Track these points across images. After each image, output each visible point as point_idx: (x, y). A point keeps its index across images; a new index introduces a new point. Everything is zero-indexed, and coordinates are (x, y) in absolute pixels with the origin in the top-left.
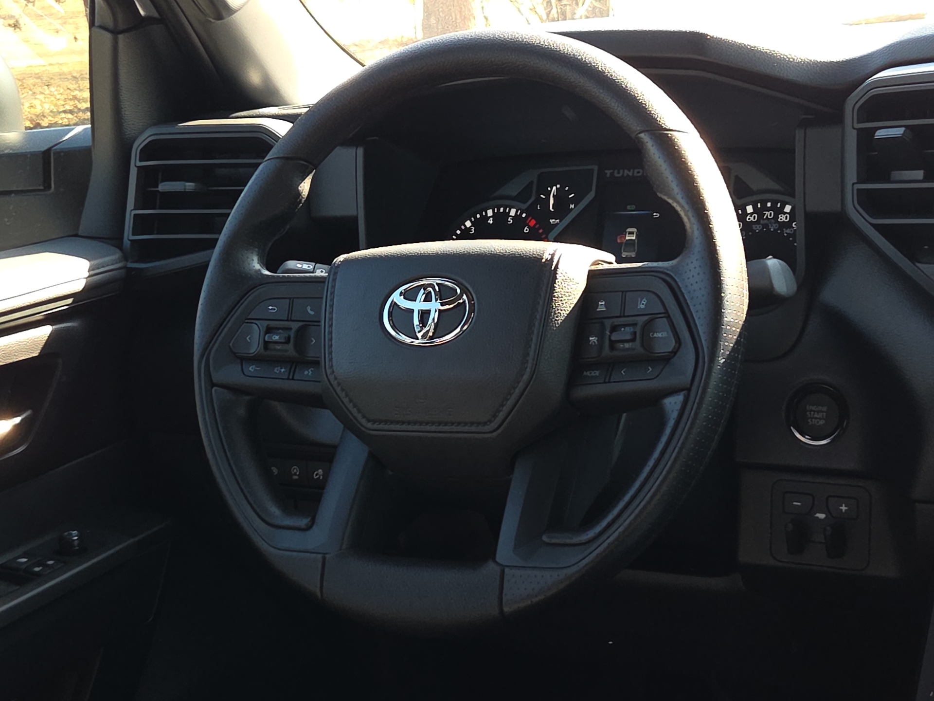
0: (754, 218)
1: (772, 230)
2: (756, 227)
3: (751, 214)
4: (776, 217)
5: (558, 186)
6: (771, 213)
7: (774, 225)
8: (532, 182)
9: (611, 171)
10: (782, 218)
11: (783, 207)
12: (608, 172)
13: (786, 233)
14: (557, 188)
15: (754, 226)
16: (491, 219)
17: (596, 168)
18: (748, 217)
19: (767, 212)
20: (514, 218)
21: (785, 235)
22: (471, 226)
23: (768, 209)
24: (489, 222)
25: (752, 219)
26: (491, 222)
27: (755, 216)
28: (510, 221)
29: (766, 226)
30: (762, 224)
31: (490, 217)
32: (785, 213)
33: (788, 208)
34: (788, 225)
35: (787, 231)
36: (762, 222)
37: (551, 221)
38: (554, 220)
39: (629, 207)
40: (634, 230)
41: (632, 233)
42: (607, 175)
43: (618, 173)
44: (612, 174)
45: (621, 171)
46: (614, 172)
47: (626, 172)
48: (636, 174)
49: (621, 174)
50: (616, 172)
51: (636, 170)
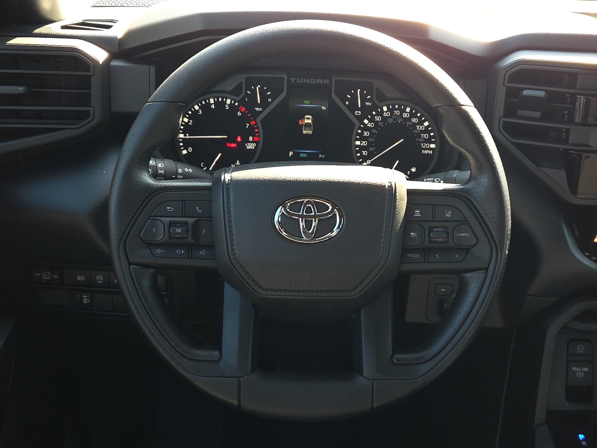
0: (388, 115)
1: (399, 122)
2: (390, 120)
3: (386, 112)
4: (401, 115)
5: (259, 86)
6: (398, 112)
7: (401, 119)
8: (241, 83)
9: (295, 79)
10: (405, 115)
11: (405, 108)
12: (293, 80)
13: (408, 125)
14: (259, 88)
15: (388, 120)
16: (213, 105)
17: (285, 77)
18: (384, 114)
19: (396, 111)
20: (229, 105)
21: (407, 125)
22: (199, 109)
23: (397, 109)
24: (212, 107)
25: (387, 115)
26: (214, 107)
27: (388, 114)
28: (227, 108)
29: (395, 119)
30: (393, 119)
31: (212, 104)
32: (407, 112)
33: (408, 110)
34: (409, 119)
35: (408, 124)
36: (393, 117)
37: (256, 108)
38: (258, 108)
39: (305, 102)
40: (310, 117)
41: (309, 119)
42: (293, 81)
43: (300, 80)
44: (295, 81)
45: (301, 79)
46: (296, 79)
47: (305, 80)
48: (311, 82)
49: (301, 82)
50: (298, 79)
51: (311, 80)
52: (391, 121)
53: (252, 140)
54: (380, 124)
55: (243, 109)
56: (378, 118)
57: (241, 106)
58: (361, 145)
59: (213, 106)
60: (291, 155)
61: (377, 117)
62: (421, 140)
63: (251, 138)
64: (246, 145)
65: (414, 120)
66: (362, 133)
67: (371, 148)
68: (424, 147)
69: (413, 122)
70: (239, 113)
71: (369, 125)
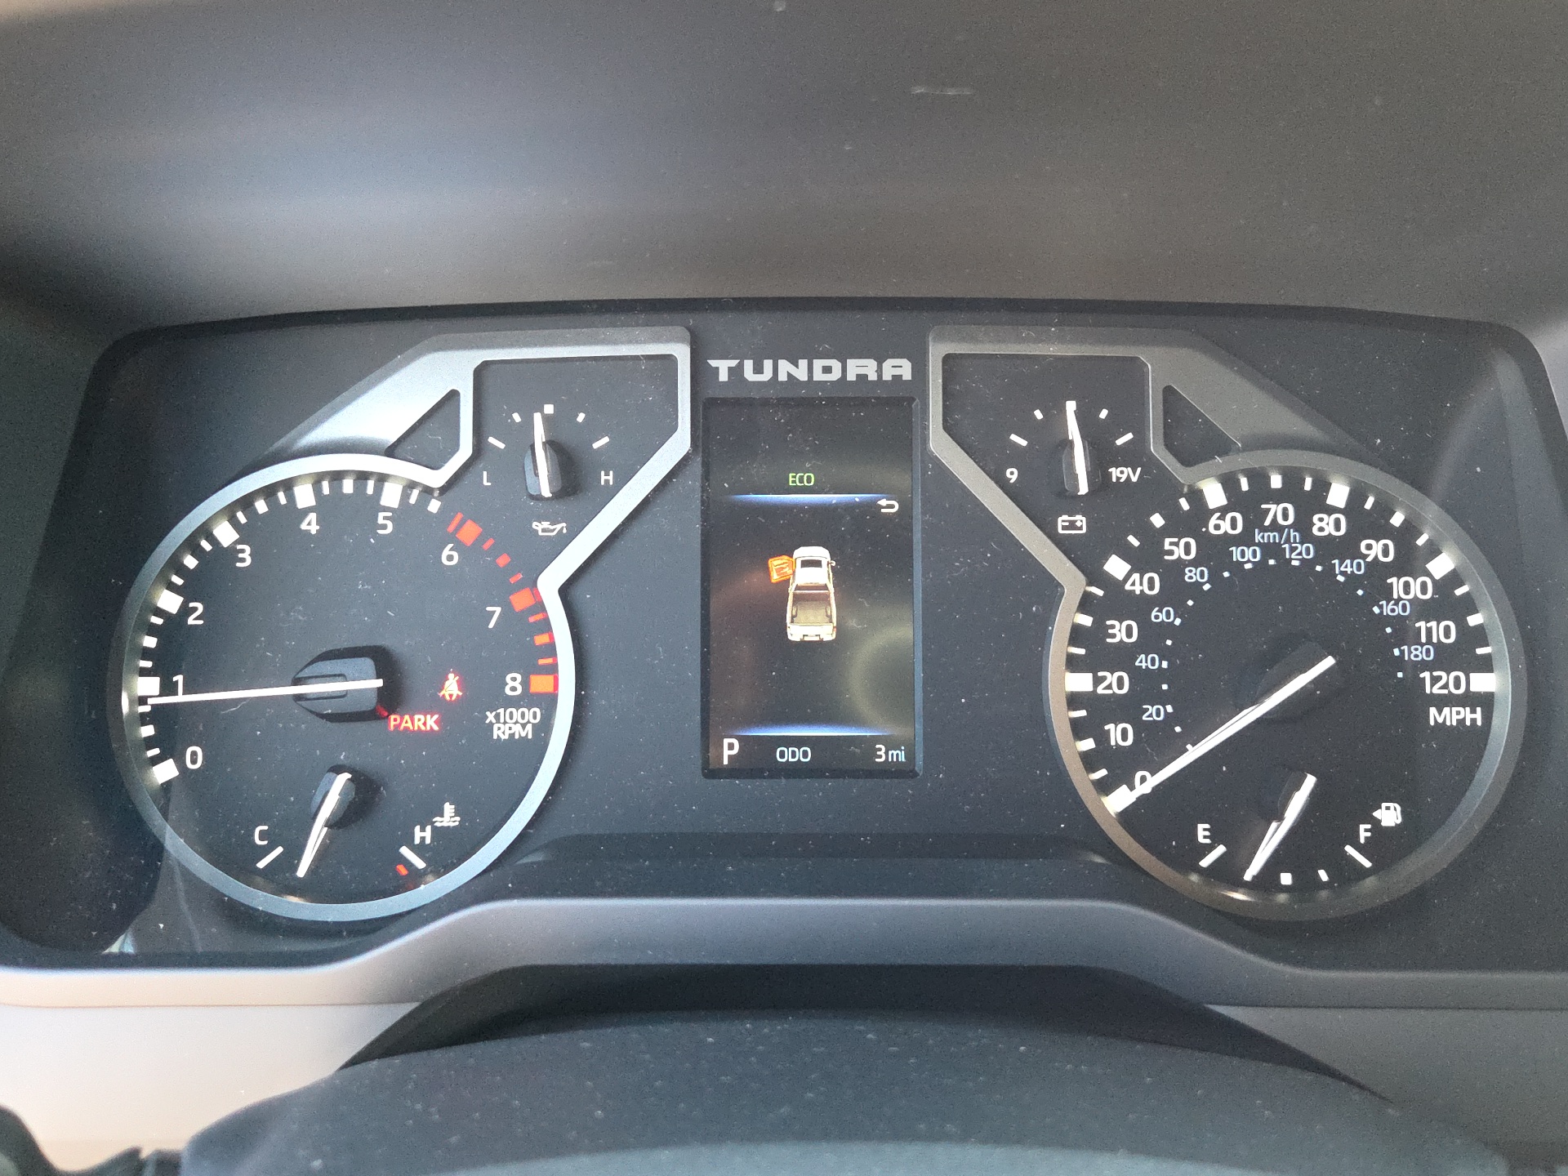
0: (1234, 526)
1: (1295, 563)
2: (1243, 554)
3: (1223, 511)
4: (1303, 525)
5: (549, 409)
6: (1285, 510)
7: (1301, 548)
8: (453, 396)
9: (734, 363)
10: (1325, 525)
11: (1323, 486)
12: (723, 367)
13: (1343, 573)
14: (547, 419)
15: (1236, 553)
16: (312, 516)
17: (682, 353)
18: (1213, 521)
19: (1273, 507)
20: (398, 515)
21: (1341, 578)
22: (237, 542)
23: (1277, 497)
24: (304, 526)
25: (1226, 526)
26: (314, 529)
27: (1234, 520)
28: (384, 527)
29: (1270, 550)
30: (1259, 544)
31: (306, 511)
32: (1330, 510)
33: (1338, 495)
34: (1346, 547)
35: (1345, 568)
36: (1258, 538)
37: (535, 525)
38: (546, 525)
39: (793, 479)
40: (820, 553)
41: (817, 564)
42: (723, 376)
43: (758, 369)
44: (737, 372)
45: (768, 364)
46: (740, 366)
47: (785, 367)
48: (819, 376)
49: (767, 375)
50: (749, 365)
51: (818, 364)
52: (1246, 557)
53: (519, 691)
54: (1192, 575)
55: (470, 532)
56: (1178, 549)
57: (459, 516)
58: (1100, 690)
59: (310, 524)
60: (730, 757)
61: (1176, 540)
62: (1416, 653)
63: (513, 683)
64: (491, 717)
65: (1376, 549)
66: (1100, 630)
67: (1152, 710)
68: (1436, 690)
69: (1369, 559)
70: (446, 552)
71: (1138, 585)
